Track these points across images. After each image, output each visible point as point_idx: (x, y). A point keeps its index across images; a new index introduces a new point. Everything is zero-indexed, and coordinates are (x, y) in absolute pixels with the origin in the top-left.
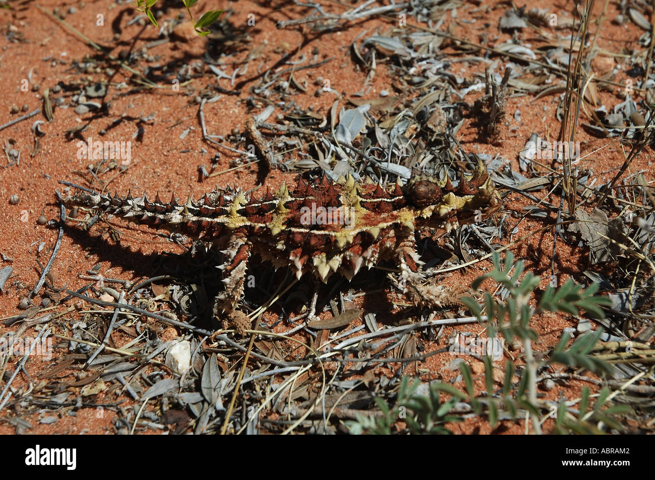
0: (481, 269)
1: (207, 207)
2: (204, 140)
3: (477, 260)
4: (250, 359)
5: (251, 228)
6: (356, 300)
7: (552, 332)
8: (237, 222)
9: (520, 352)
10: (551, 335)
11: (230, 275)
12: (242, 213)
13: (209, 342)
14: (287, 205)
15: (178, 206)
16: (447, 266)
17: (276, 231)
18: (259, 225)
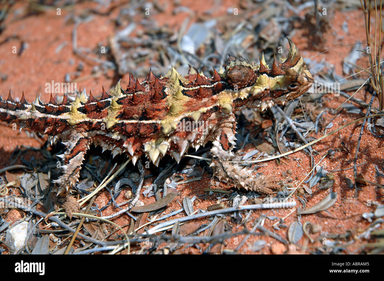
0: (295, 160)
1: (52, 105)
2: (75, 53)
3: (292, 152)
4: (76, 239)
5: (91, 123)
6: (179, 187)
7: (353, 216)
8: (78, 118)
9: (320, 235)
10: (351, 220)
11: (68, 163)
12: (83, 110)
13: (43, 223)
14: (119, 102)
15: (27, 104)
16: (263, 157)
17: (110, 125)
18: (96, 121)
